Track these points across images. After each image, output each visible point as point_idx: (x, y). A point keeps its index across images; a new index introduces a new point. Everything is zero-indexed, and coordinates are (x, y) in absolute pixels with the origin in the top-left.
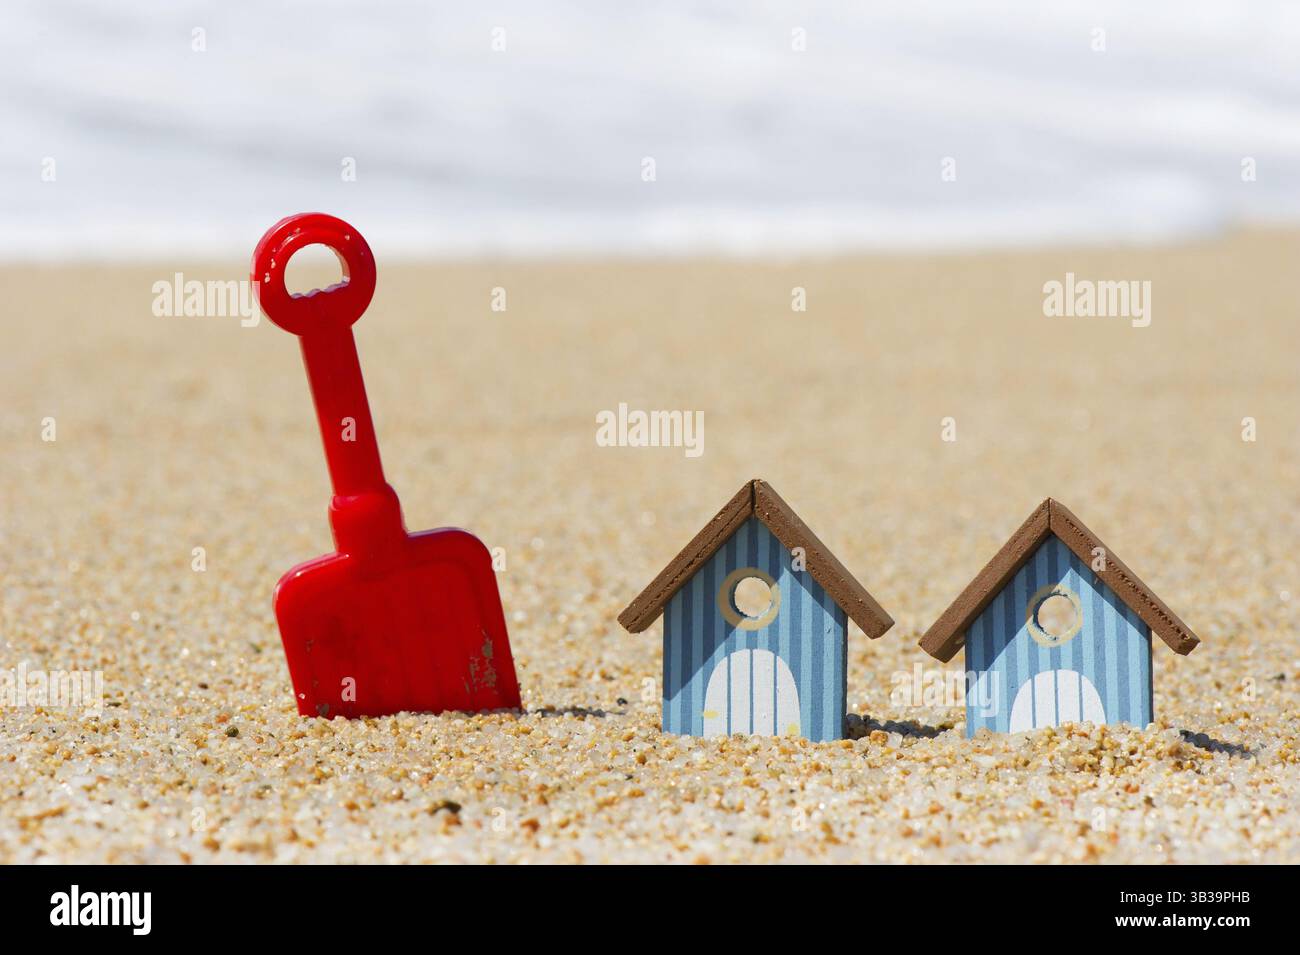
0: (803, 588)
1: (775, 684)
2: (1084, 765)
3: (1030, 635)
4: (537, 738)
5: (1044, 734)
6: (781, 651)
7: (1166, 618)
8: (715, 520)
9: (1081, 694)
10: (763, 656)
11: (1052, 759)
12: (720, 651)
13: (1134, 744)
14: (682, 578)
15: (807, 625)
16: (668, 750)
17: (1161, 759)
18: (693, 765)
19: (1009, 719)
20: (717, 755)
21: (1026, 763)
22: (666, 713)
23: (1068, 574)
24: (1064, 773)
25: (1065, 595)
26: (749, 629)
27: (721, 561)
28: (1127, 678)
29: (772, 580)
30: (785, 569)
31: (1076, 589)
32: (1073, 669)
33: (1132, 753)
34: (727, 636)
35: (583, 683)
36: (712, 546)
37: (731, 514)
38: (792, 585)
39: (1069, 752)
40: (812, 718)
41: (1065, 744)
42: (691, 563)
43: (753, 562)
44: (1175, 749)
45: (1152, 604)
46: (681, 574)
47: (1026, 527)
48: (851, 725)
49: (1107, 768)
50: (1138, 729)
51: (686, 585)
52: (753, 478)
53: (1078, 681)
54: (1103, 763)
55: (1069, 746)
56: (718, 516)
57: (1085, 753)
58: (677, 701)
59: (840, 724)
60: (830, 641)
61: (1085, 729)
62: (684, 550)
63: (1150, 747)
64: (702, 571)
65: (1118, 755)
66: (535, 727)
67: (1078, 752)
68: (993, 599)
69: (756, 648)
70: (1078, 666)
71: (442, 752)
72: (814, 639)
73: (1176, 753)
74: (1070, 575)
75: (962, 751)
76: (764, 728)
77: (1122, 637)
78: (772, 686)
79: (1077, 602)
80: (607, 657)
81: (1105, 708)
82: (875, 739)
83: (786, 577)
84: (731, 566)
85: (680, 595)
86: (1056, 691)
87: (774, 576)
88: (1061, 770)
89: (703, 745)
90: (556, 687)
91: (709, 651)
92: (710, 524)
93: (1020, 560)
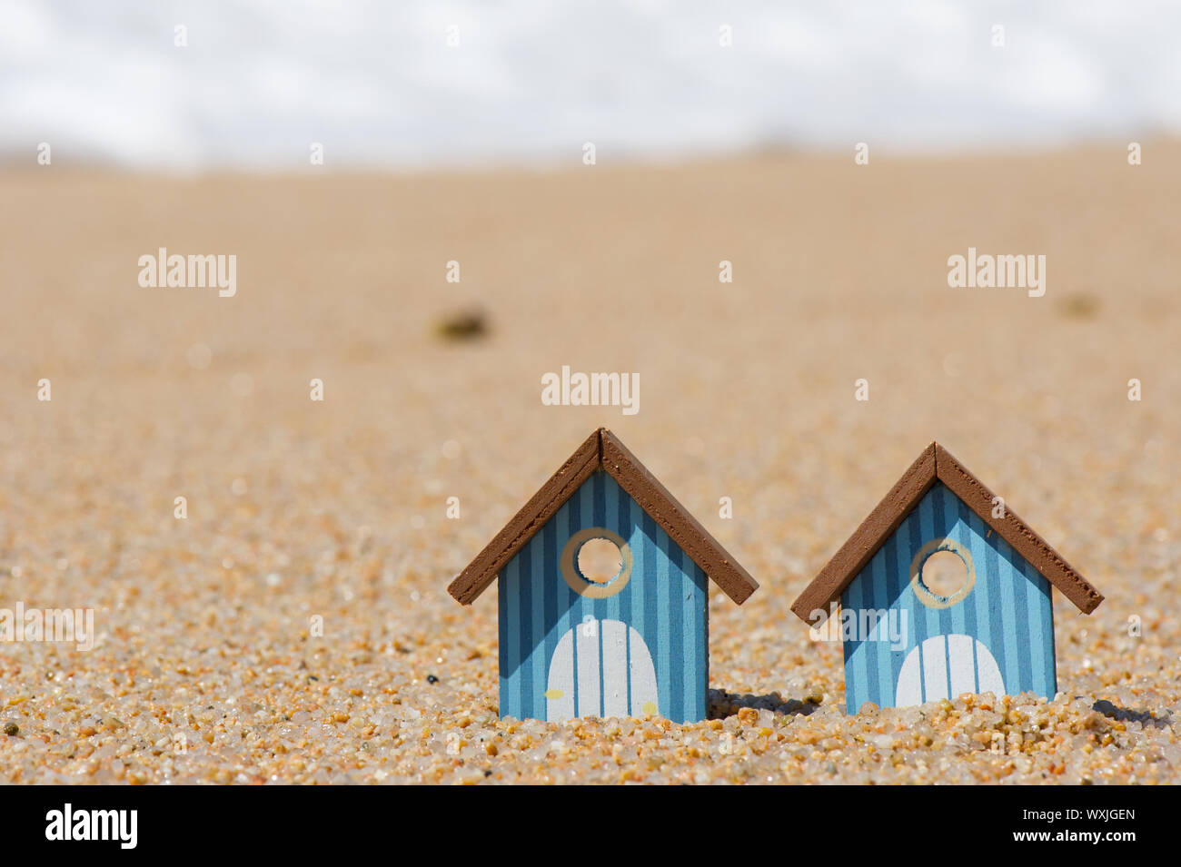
0: (658, 549)
1: (628, 659)
2: (990, 742)
3: (915, 596)
4: (359, 727)
5: (941, 709)
6: (634, 621)
7: (1072, 574)
8: (557, 475)
9: (975, 661)
10: (614, 627)
11: (955, 736)
12: (564, 620)
13: (1044, 717)
14: (521, 541)
15: (663, 591)
16: (518, 738)
17: (1075, 733)
18: (555, 756)
19: (895, 691)
20: (577, 743)
21: (929, 743)
22: (504, 693)
23: (957, 525)
24: (970, 752)
25: (954, 551)
26: (596, 597)
27: (563, 522)
28: (1028, 641)
29: (622, 539)
30: (637, 528)
31: (967, 543)
32: (966, 634)
33: (1043, 726)
34: (571, 604)
35: (379, 657)
36: (555, 505)
37: (577, 467)
38: (645, 546)
39: (972, 727)
40: (671, 696)
41: (967, 719)
42: (531, 524)
43: (600, 521)
44: (1091, 721)
45: (1055, 558)
46: (519, 537)
47: (909, 474)
48: (714, 703)
49: (1016, 745)
50: (1044, 699)
51: (524, 551)
52: (602, 427)
53: (972, 646)
54: (1010, 739)
55: (972, 721)
56: (560, 470)
57: (990, 728)
58: (515, 679)
59: (703, 701)
60: (689, 608)
61: (986, 702)
62: (523, 510)
63: (1061, 720)
64: (542, 532)
65: (1027, 730)
66: (350, 714)
67: (982, 728)
68: (873, 557)
69: (606, 618)
70: (971, 630)
71: (259, 747)
72: (671, 607)
73: (1093, 726)
74: (958, 527)
75: (849, 730)
76: (616, 708)
77: (1020, 597)
78: (625, 661)
79: (968, 558)
80: (391, 625)
81: (1004, 676)
82: (744, 718)
83: (638, 535)
84: (575, 527)
85: (517, 561)
86: (947, 659)
87: (624, 535)
88: (966, 748)
89: (556, 731)
90: (350, 664)
91: (551, 621)
92: (551, 480)
93: (904, 512)
